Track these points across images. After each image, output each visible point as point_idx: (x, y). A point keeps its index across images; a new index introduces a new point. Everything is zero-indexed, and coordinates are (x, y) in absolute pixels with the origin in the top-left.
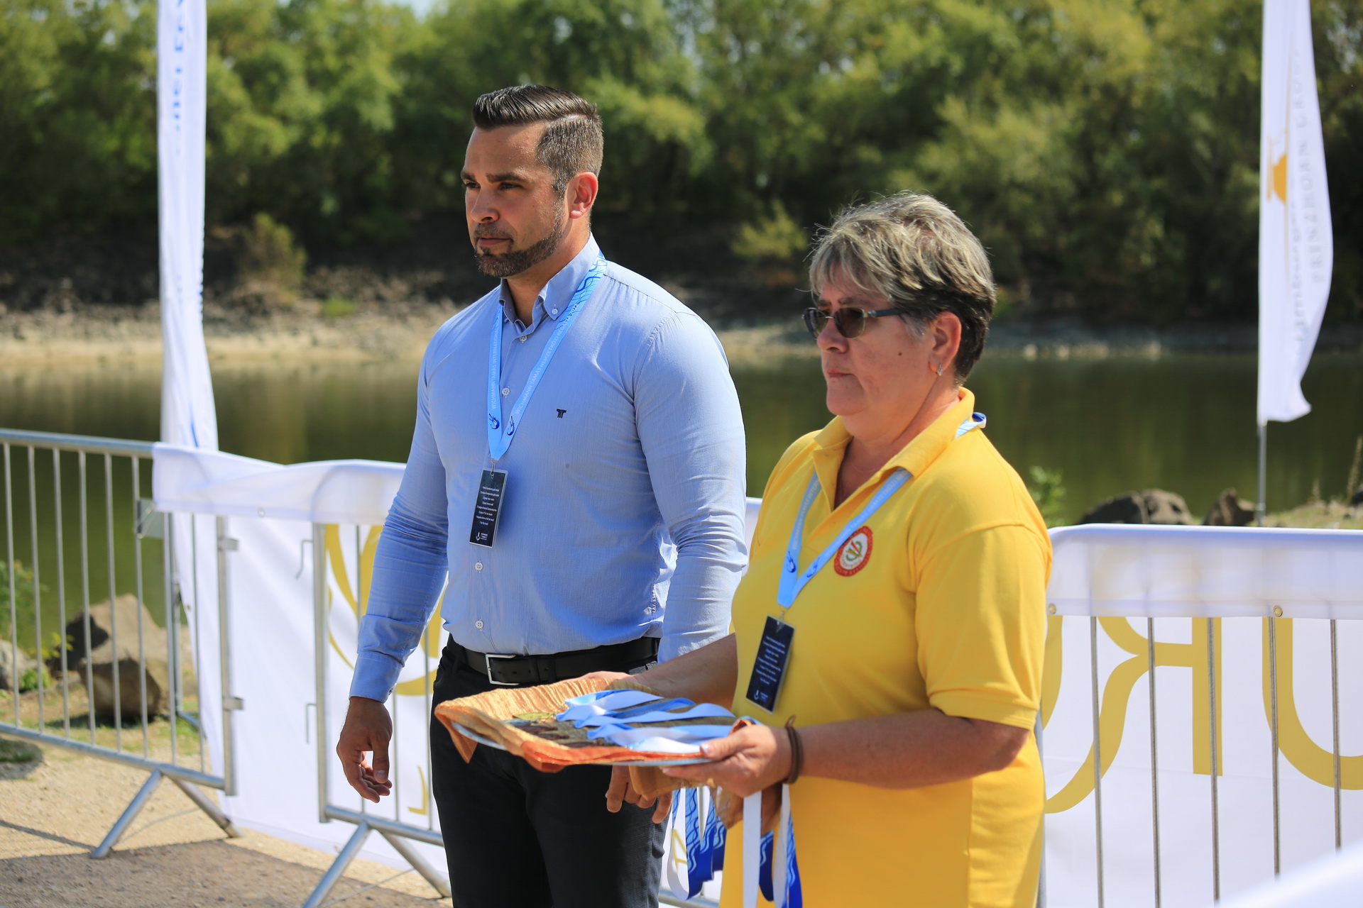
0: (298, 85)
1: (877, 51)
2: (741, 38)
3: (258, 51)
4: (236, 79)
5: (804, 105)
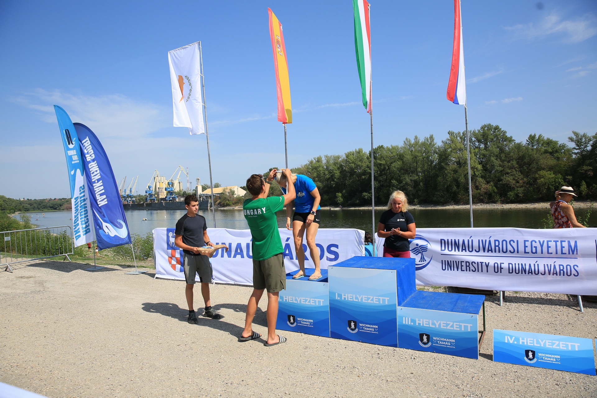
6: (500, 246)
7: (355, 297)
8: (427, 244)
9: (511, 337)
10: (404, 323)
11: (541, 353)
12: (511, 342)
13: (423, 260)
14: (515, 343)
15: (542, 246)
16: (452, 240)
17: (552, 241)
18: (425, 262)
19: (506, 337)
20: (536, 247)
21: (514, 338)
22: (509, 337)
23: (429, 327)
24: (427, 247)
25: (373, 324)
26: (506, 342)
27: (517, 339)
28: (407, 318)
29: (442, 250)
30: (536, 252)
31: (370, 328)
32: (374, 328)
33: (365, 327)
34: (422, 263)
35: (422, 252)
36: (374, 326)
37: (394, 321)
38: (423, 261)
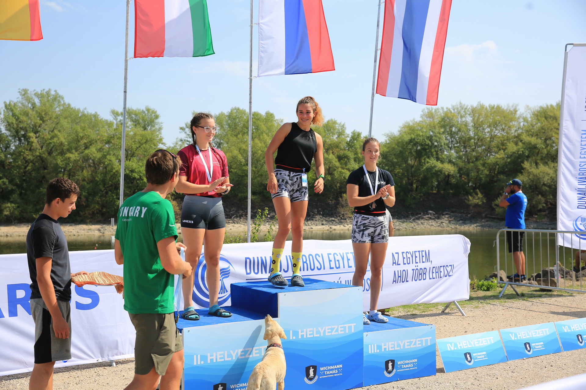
0: (352, 161)
1: (504, 150)
2: (465, 147)
3: (342, 153)
4: (337, 160)
5: (484, 165)
6: (308, 262)
7: (316, 332)
8: (229, 267)
9: (451, 344)
10: (370, 352)
11: (476, 353)
12: (453, 349)
13: (224, 290)
14: (456, 349)
15: (343, 259)
16: (258, 258)
17: (350, 253)
18: (226, 293)
19: (448, 345)
20: (338, 261)
21: (453, 344)
22: (449, 344)
23: (395, 350)
24: (229, 270)
25: (337, 364)
26: (449, 350)
27: (456, 345)
28: (373, 345)
29: (247, 274)
30: (339, 267)
31: (333, 370)
32: (338, 369)
33: (327, 371)
34: (223, 295)
35: (222, 279)
36: (338, 366)
37: (360, 353)
38: (224, 293)
